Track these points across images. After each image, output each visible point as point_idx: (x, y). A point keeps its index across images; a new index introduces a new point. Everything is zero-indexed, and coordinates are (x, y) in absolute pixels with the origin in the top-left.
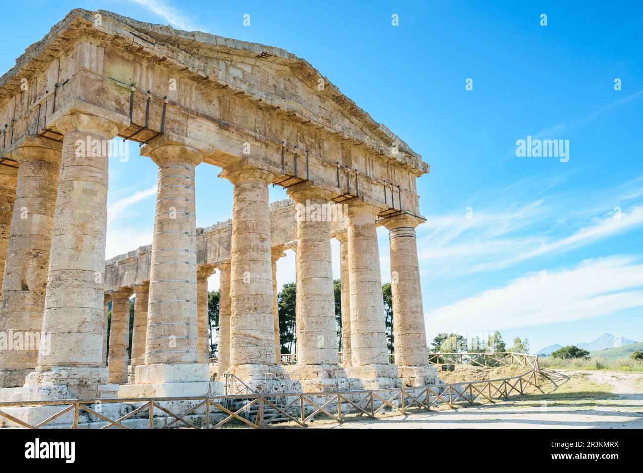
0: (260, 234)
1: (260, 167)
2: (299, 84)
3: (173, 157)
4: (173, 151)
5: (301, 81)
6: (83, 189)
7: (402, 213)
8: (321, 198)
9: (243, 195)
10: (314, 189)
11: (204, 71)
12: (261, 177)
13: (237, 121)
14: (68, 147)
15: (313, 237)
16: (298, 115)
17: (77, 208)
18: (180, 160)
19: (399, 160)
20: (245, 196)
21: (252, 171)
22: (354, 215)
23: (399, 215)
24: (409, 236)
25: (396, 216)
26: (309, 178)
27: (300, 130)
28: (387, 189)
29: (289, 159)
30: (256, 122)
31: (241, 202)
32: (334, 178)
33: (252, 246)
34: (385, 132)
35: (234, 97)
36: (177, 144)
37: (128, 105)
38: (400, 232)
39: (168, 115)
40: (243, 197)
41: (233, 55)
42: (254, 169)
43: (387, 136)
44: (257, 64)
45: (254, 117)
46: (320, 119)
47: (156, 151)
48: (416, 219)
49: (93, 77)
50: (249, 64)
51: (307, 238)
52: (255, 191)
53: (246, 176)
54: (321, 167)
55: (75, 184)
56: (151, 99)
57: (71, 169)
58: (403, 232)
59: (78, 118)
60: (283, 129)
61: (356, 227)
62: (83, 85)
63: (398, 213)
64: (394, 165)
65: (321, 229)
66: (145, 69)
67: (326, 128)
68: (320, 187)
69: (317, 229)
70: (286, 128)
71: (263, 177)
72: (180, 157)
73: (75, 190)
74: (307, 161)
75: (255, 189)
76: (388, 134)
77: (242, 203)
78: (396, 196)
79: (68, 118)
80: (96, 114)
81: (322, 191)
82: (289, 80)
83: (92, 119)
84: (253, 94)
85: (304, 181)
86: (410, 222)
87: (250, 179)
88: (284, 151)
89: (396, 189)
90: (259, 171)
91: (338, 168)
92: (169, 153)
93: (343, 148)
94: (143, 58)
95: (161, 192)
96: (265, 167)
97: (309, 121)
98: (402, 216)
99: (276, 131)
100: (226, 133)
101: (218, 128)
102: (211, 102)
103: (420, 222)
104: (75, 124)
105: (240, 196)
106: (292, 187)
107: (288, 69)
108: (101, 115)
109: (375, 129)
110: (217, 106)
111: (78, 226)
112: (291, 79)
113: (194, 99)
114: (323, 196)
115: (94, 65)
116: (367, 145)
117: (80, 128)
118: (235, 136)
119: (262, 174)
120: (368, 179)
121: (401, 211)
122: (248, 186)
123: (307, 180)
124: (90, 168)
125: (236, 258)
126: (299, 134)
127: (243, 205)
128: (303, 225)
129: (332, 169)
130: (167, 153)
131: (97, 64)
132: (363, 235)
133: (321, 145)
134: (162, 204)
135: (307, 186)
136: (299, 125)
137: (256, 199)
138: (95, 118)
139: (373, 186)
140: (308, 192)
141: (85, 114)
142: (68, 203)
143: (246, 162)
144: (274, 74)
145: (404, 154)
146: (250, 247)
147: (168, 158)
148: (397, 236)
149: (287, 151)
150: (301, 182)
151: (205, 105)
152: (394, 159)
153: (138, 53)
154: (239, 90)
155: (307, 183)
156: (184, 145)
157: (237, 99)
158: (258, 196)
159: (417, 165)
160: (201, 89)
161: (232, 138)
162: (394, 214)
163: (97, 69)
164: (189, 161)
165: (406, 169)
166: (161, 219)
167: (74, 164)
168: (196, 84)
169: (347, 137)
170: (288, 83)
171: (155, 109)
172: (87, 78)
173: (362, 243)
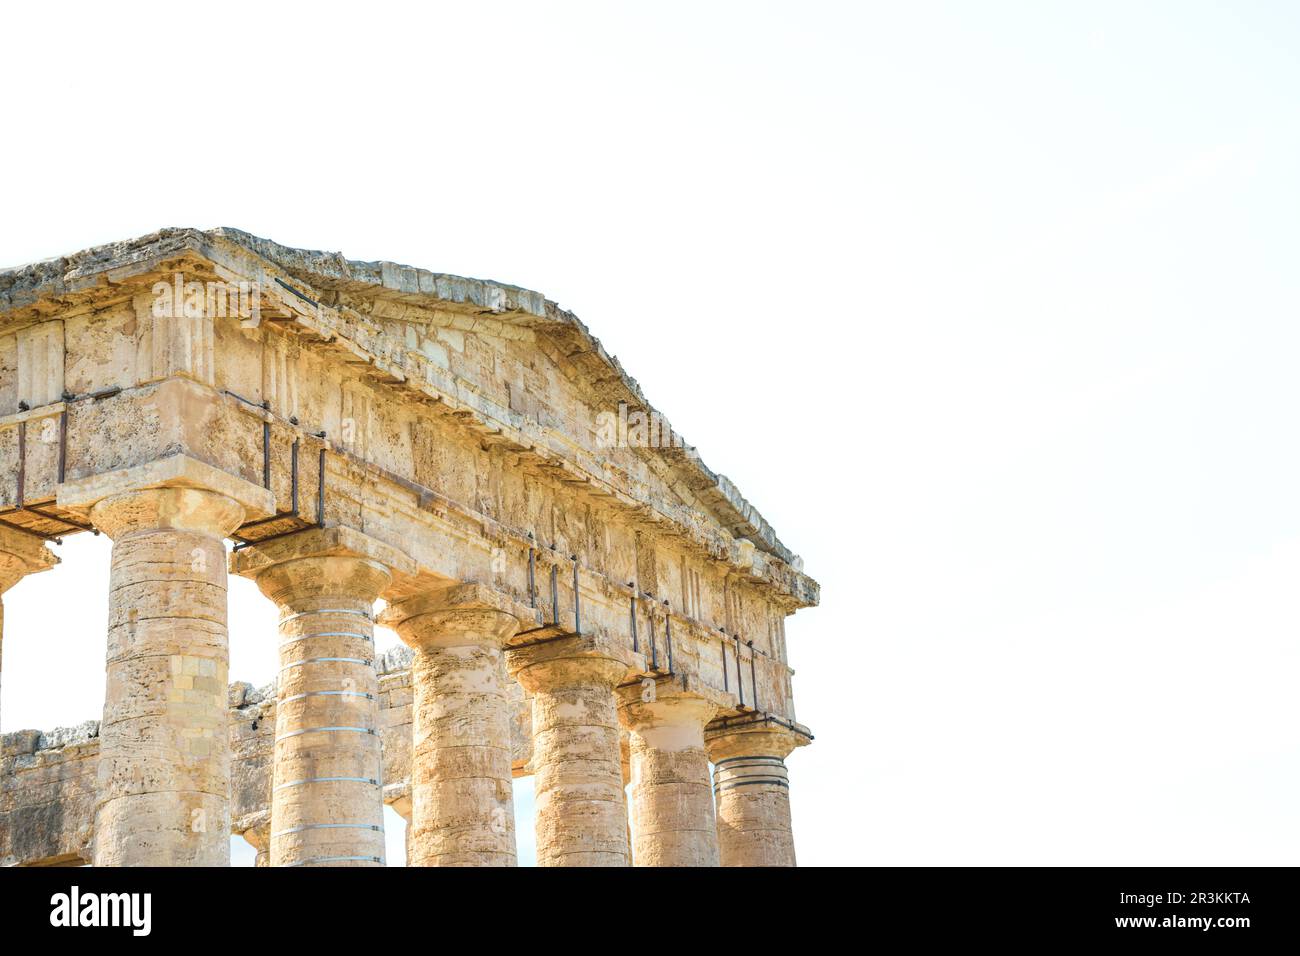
0: (498, 781)
1: (498, 607)
2: (551, 375)
3: (335, 585)
4: (335, 570)
5: (555, 365)
6: (194, 678)
7: (760, 717)
8: (602, 681)
9: (451, 678)
10: (592, 658)
11: (401, 366)
12: (495, 632)
13: (446, 487)
14: (145, 569)
15: (587, 788)
16: (567, 466)
17: (184, 727)
18: (349, 593)
19: (758, 573)
20: (458, 680)
21: (478, 615)
22: (655, 723)
23: (749, 723)
24: (773, 783)
25: (741, 725)
26: (582, 630)
27: (558, 499)
28: (729, 652)
29: (542, 578)
30: (478, 484)
31: (447, 695)
32: (624, 628)
33: (482, 812)
34: (729, 497)
35: (439, 421)
36: (352, 554)
37: (260, 457)
38: (749, 771)
39: (329, 478)
40: (452, 683)
41: (433, 310)
42: (483, 611)
43: (731, 508)
44: (477, 328)
45: (474, 472)
46: (608, 474)
47: (290, 569)
48: (790, 736)
49: (198, 391)
50: (460, 330)
51: (571, 788)
52: (483, 667)
53: (462, 627)
54: (600, 597)
55: (175, 662)
56: (302, 442)
57: (162, 626)
58: (758, 770)
59: (178, 498)
60: (526, 498)
61: (660, 757)
62: (185, 413)
63: (748, 718)
64: (738, 584)
65: (606, 765)
66: (284, 364)
67: (619, 495)
68: (606, 653)
69: (597, 765)
70: (531, 493)
71: (501, 632)
72: (350, 585)
73: (175, 679)
74: (575, 582)
75: (483, 662)
76: (735, 504)
77: (451, 698)
78: (746, 668)
79: (151, 497)
80: (220, 490)
81: (608, 665)
82: (532, 365)
83: (211, 501)
84: (488, 417)
85: (566, 637)
86: (776, 744)
87: (470, 635)
88: (532, 559)
89: (745, 651)
90: (494, 615)
91: (632, 599)
92: (326, 575)
93: (639, 544)
94: (281, 334)
95: (302, 674)
96: (508, 608)
97: (588, 480)
98: (759, 727)
99: (515, 505)
100: (429, 517)
101: (414, 506)
102: (397, 436)
103: (799, 743)
104: (165, 511)
105: (444, 680)
106: (527, 649)
107: (530, 336)
108: (228, 492)
109: (704, 488)
110: (408, 448)
111: (190, 772)
112: (537, 362)
113: (369, 434)
114: (608, 676)
115: (199, 361)
116: (696, 537)
117: (175, 522)
118: (444, 526)
119: (501, 623)
120: (691, 626)
121: (757, 712)
122: (464, 653)
123: (577, 634)
124: (206, 624)
125: (438, 846)
126: (557, 512)
127: (453, 704)
128: (557, 753)
129: (620, 601)
130: (321, 573)
131: (205, 360)
132: (681, 780)
133: (598, 538)
134: (308, 707)
135: (574, 651)
136: (558, 485)
137: (483, 689)
138: (216, 498)
139: (699, 644)
140: (573, 666)
141: (195, 489)
142: (161, 712)
143: (469, 594)
144: (503, 351)
145: (768, 557)
146: (476, 815)
147: (320, 588)
148: (741, 780)
149: (538, 559)
150: (558, 638)
151: (387, 448)
152: (747, 570)
153: (271, 324)
154: (463, 408)
155: (575, 642)
156: (365, 556)
157: (445, 425)
158: (489, 680)
159: (794, 585)
160: (379, 406)
161: (439, 529)
162: (734, 721)
163: (206, 373)
164: (367, 595)
165: (763, 594)
166: (307, 745)
167: (169, 613)
168: (371, 392)
169: (657, 517)
170: (532, 375)
171: (308, 464)
172: (190, 395)
173: (680, 803)
